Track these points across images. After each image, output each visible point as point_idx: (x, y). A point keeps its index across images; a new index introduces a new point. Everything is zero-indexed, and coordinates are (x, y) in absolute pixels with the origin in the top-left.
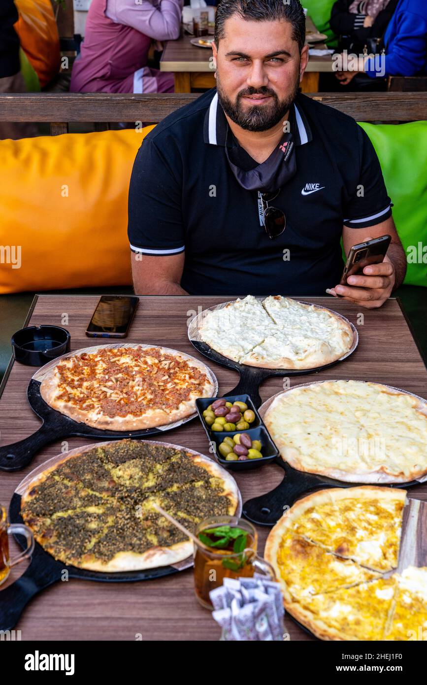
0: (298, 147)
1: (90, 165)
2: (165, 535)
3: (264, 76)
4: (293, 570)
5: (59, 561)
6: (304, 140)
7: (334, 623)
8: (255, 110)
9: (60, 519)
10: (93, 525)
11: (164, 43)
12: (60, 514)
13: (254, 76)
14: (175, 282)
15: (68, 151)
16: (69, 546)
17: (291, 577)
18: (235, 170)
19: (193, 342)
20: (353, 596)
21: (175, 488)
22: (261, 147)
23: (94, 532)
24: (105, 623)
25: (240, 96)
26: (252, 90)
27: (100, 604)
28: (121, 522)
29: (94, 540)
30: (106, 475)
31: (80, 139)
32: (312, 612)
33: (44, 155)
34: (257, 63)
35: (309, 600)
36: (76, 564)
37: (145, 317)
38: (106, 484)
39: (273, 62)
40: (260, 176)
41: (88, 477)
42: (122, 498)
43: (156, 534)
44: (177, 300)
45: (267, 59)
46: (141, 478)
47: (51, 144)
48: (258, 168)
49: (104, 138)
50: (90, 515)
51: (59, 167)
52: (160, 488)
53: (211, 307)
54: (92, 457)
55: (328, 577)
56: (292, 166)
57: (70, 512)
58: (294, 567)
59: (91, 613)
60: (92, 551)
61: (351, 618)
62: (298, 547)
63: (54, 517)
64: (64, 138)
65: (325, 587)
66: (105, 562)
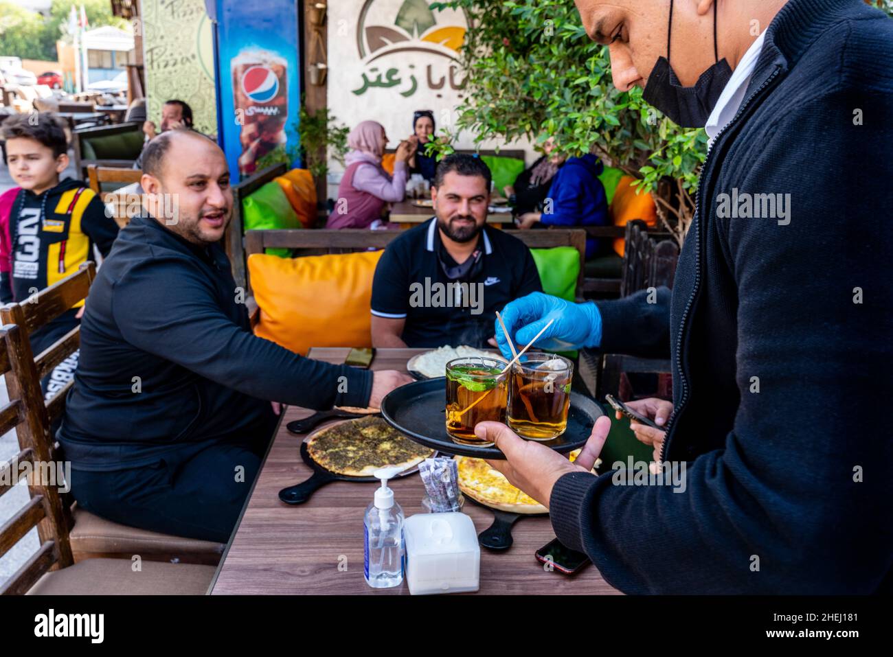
0: (484, 255)
1: (343, 274)
2: (393, 459)
3: (469, 209)
4: (467, 474)
5: (331, 472)
6: (489, 250)
7: (488, 496)
8: (461, 229)
9: (332, 452)
10: (351, 455)
11: (393, 203)
12: (331, 450)
13: (462, 209)
14: (398, 335)
15: (329, 265)
16: (336, 464)
17: (466, 477)
18: (444, 266)
19: (412, 371)
20: (501, 485)
21: (399, 438)
22: (461, 253)
23: (351, 458)
24: (358, 500)
25: (453, 220)
26: (460, 217)
27: (355, 492)
28: (367, 454)
29: (351, 462)
30: (358, 433)
31: (336, 259)
32: (477, 491)
33: (313, 268)
34: (465, 201)
35: (475, 486)
36: (341, 473)
37: (380, 359)
38: (358, 437)
39: (474, 201)
40: (460, 271)
41: (347, 433)
42: (367, 443)
43: (388, 459)
44: (401, 350)
45: (470, 200)
46: (379, 434)
47: (318, 262)
48: (458, 267)
49: (352, 258)
50: (348, 451)
51: (323, 276)
52: (390, 439)
53: (422, 353)
54: (348, 425)
55: (487, 477)
56: (480, 266)
57: (337, 449)
58: (467, 472)
59: (350, 496)
60: (350, 466)
61: (498, 493)
62: (470, 463)
63: (328, 451)
64: (325, 257)
65: (484, 481)
66: (359, 471)
